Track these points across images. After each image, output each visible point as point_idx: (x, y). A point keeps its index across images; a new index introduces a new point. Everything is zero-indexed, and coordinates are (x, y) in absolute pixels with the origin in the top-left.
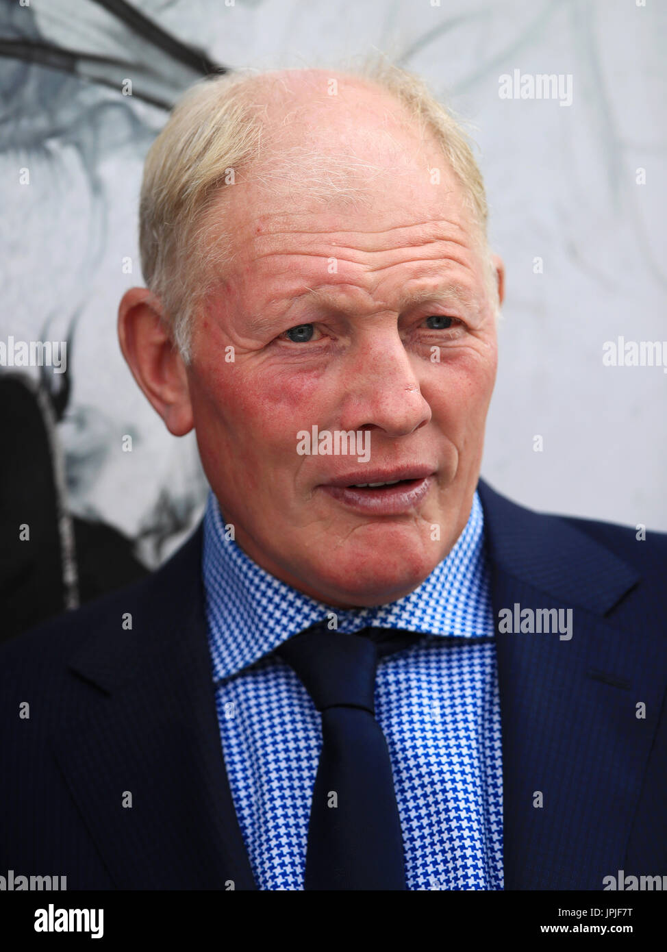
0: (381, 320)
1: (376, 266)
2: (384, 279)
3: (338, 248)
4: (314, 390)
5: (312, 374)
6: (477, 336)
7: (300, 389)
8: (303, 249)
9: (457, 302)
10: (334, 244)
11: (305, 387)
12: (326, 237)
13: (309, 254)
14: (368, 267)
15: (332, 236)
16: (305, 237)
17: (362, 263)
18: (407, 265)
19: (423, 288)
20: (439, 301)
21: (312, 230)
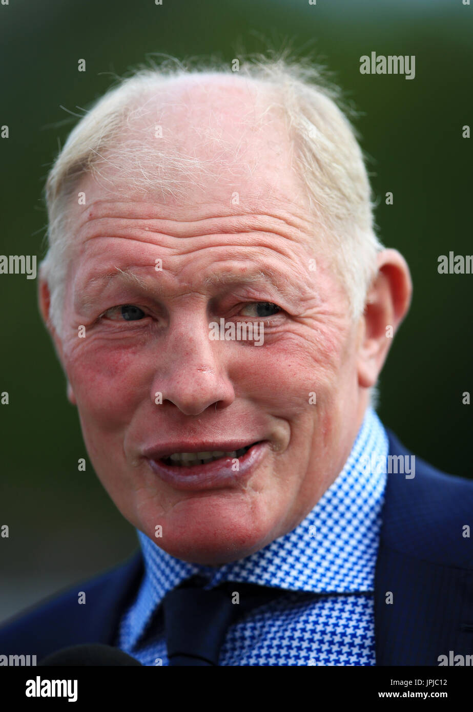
0: (188, 303)
1: (183, 249)
2: (189, 262)
3: (150, 232)
4: (128, 364)
5: (130, 350)
6: (303, 323)
7: (116, 363)
8: (121, 232)
9: (269, 287)
10: (147, 229)
11: (121, 361)
12: (141, 222)
13: (125, 237)
14: (175, 250)
15: (146, 222)
16: (124, 222)
17: (170, 248)
18: (212, 249)
19: (229, 270)
20: (250, 284)
21: (132, 216)
